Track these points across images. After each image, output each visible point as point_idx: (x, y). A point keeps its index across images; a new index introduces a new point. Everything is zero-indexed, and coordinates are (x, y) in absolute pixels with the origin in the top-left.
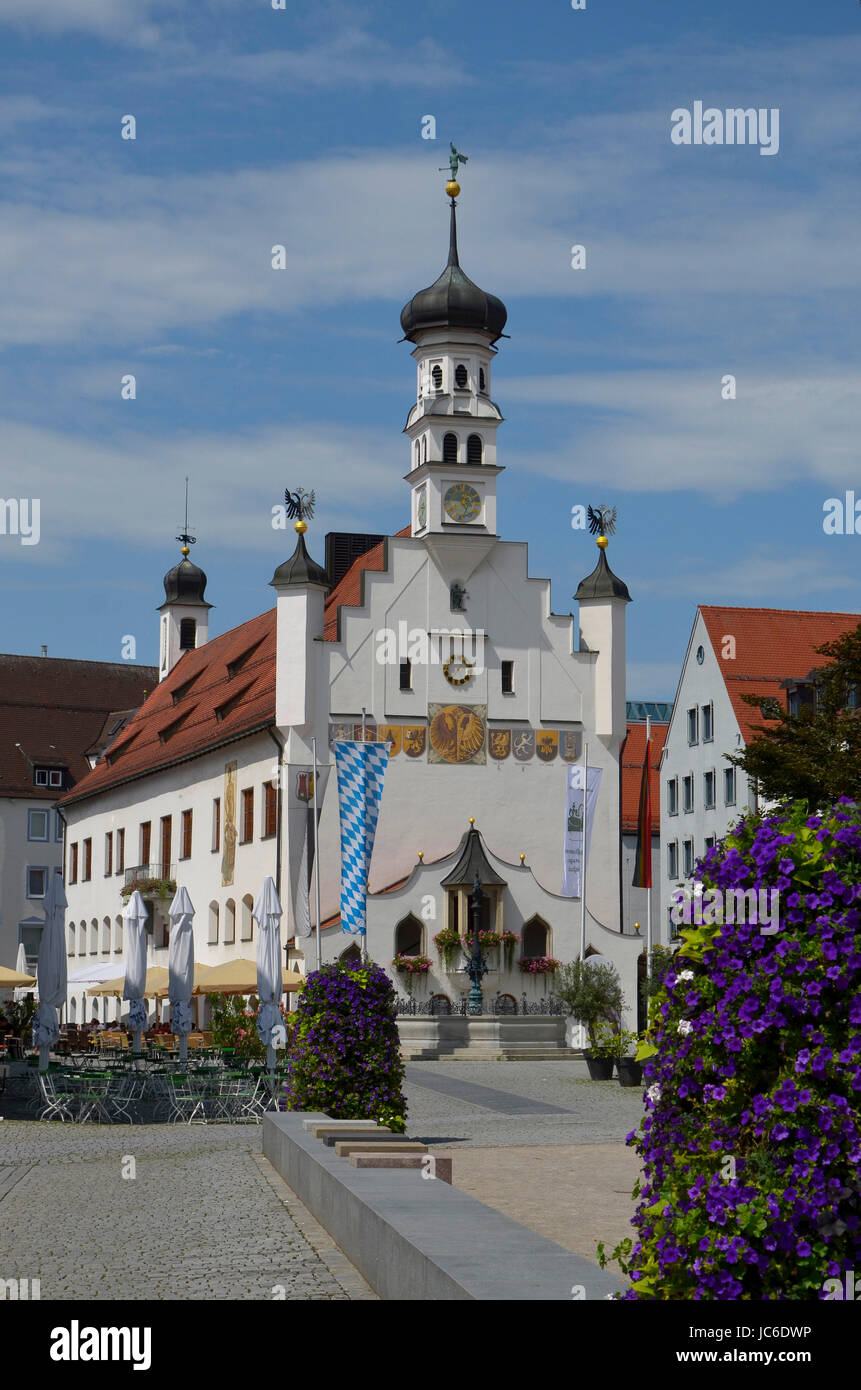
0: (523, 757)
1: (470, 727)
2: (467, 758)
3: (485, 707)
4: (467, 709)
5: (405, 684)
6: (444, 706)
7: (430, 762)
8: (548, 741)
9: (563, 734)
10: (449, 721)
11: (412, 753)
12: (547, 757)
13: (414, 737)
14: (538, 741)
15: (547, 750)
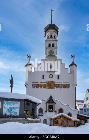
0: (61, 88)
1: (53, 84)
2: (52, 88)
3: (55, 81)
4: (52, 81)
5: (43, 78)
6: (49, 81)
7: (47, 88)
8: (64, 85)
9: (67, 84)
10: (50, 83)
11: (44, 87)
12: (64, 88)
13: (44, 85)
14: (63, 85)
15: (64, 87)
